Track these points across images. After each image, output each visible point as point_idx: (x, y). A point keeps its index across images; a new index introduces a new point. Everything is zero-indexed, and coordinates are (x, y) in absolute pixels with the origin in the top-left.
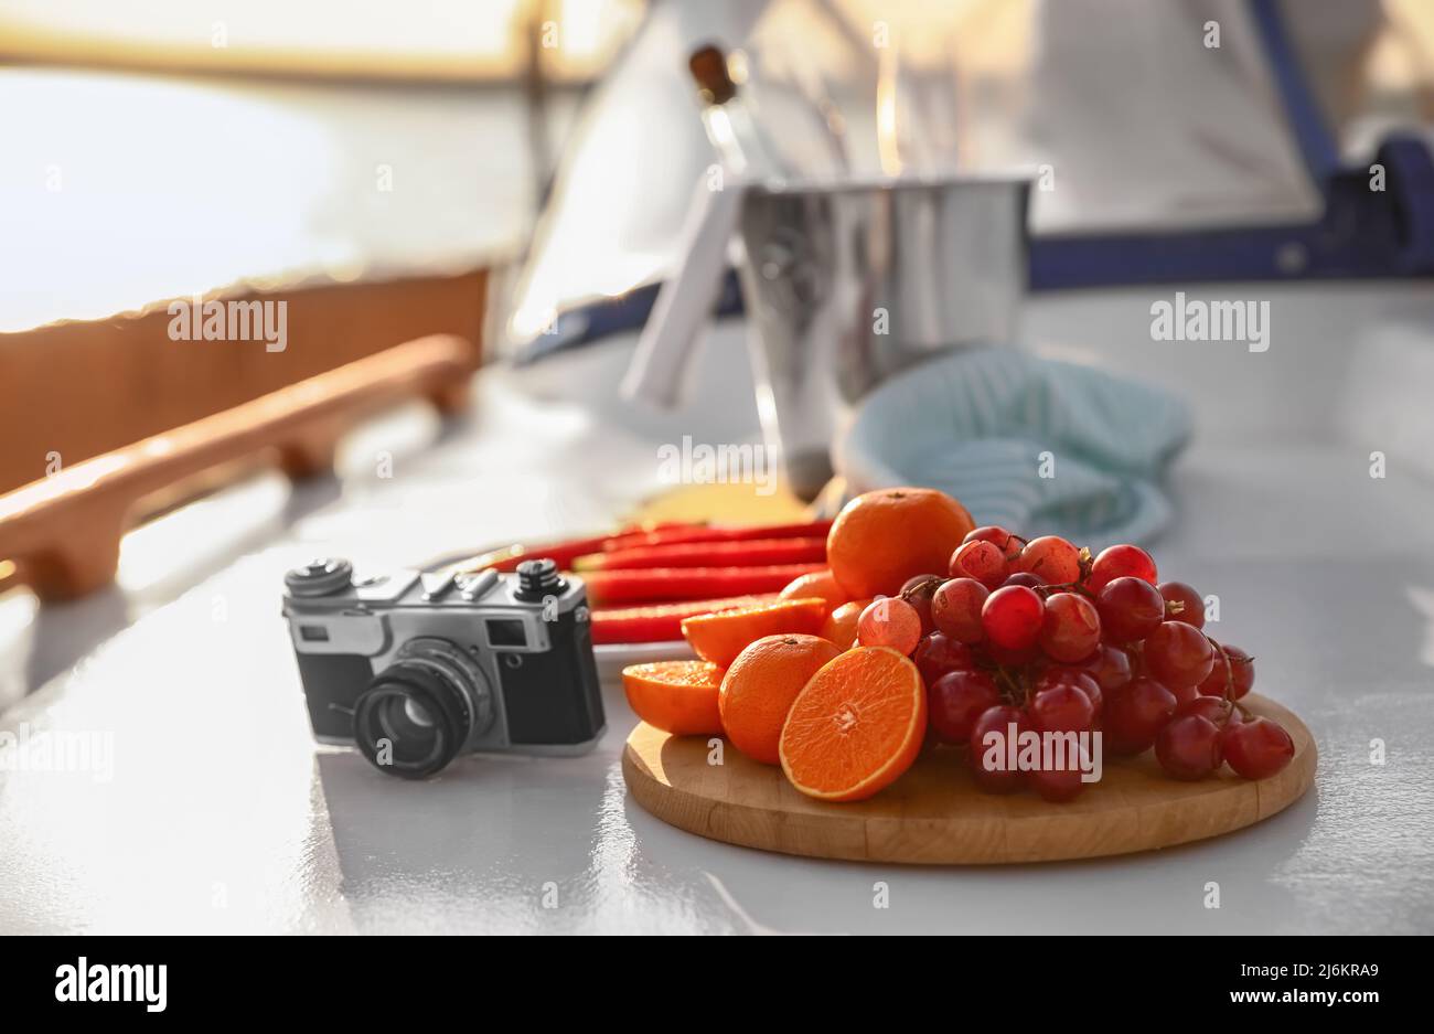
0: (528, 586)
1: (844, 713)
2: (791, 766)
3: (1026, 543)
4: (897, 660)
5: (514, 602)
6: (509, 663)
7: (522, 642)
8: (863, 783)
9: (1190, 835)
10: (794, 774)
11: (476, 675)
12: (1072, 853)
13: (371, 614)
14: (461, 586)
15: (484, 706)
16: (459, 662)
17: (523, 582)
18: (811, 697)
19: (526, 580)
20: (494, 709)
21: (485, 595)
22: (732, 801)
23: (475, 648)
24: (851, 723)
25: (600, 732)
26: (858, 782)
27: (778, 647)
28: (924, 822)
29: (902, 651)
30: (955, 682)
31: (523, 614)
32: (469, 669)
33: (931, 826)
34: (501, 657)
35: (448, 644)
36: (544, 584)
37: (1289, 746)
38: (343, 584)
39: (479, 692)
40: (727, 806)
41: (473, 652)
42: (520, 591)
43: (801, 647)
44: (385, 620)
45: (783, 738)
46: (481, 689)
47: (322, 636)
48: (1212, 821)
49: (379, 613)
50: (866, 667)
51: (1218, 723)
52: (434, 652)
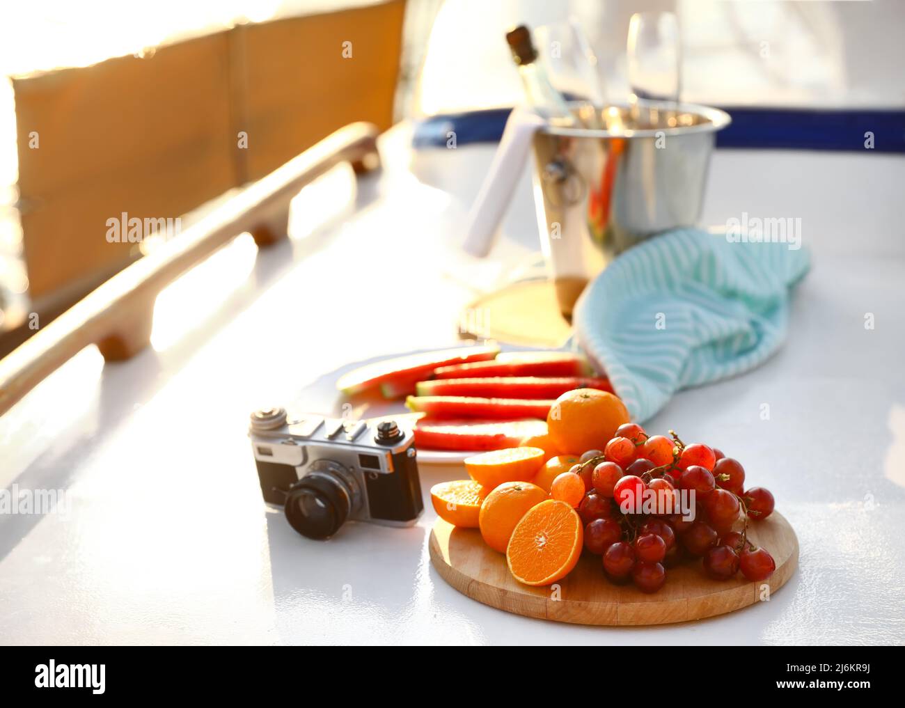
0: (382, 436)
1: (541, 537)
2: (512, 563)
3: (648, 438)
4: (569, 510)
5: (375, 445)
6: (371, 477)
7: (377, 466)
8: (546, 578)
9: (716, 612)
10: (513, 569)
11: (353, 482)
12: (652, 621)
13: (296, 444)
14: (346, 430)
15: (357, 499)
16: (344, 475)
17: (379, 434)
18: (525, 525)
19: (381, 433)
20: (362, 500)
21: (358, 438)
22: (480, 580)
23: (352, 467)
24: (543, 544)
25: (420, 514)
26: (544, 578)
27: (511, 492)
28: (576, 603)
29: (572, 506)
30: (598, 526)
31: (379, 452)
32: (349, 479)
33: (580, 605)
34: (367, 474)
35: (337, 465)
36: (391, 436)
37: (772, 566)
38: (281, 423)
39: (354, 491)
40: (478, 583)
41: (351, 470)
42: (377, 438)
43: (523, 493)
44: (304, 449)
45: (509, 546)
46: (355, 490)
47: (270, 454)
48: (727, 605)
49: (301, 444)
50: (554, 512)
51: (736, 551)
52: (331, 469)
